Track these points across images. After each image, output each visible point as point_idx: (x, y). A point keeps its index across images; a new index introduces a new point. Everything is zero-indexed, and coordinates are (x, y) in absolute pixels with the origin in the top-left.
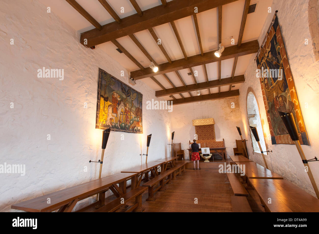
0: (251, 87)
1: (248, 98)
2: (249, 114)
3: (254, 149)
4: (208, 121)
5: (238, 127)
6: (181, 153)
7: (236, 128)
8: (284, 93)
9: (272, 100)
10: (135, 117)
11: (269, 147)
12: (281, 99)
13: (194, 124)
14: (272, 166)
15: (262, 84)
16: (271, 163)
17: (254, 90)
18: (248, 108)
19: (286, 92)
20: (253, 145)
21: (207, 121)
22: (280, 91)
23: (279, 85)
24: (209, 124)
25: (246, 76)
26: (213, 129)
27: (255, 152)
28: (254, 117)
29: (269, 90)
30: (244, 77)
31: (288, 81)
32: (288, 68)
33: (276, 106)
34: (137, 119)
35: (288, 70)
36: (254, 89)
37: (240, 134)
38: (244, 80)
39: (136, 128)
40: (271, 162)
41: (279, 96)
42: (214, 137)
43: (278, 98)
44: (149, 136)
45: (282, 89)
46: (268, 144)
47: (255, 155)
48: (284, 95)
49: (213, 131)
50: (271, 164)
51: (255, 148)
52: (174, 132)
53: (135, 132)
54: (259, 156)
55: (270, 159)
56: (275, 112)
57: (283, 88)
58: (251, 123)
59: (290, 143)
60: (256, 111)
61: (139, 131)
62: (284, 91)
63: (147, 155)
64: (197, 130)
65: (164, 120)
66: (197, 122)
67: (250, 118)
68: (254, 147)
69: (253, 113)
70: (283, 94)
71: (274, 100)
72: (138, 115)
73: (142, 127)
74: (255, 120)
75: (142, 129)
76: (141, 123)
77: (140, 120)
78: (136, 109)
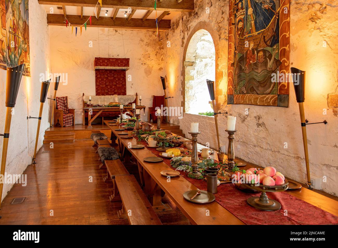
2: (187, 61)
7: (160, 79)
8: (271, 48)
9: (245, 52)
10: (23, 42)
12: (261, 54)
15: (233, 27)
18: (187, 52)
19: (275, 47)
22: (262, 44)
23: (264, 37)
27: (186, 112)
28: (192, 65)
29: (242, 38)
31: (282, 36)
32: (287, 21)
33: (250, 60)
34: (25, 46)
35: (287, 23)
37: (164, 88)
41: (259, 50)
43: (255, 52)
45: (268, 43)
47: (185, 117)
48: (270, 51)
54: (194, 118)
56: (245, 67)
57: (271, 42)
58: (187, 74)
59: (259, 104)
60: (196, 57)
61: (27, 72)
62: (271, 46)
67: (186, 67)
69: (191, 60)
70: (269, 49)
71: (249, 52)
72: (25, 38)
73: (29, 63)
74: (192, 71)
75: (29, 68)
76: (29, 54)
77: (27, 48)
78: (23, 24)
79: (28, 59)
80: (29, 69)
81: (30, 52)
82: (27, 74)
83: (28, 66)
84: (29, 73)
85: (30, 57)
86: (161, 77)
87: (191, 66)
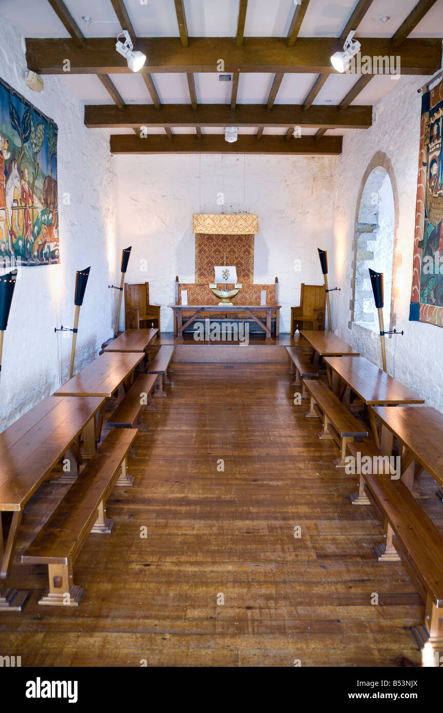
0: (389, 156)
1: (370, 178)
2: (362, 222)
3: (354, 317)
4: (241, 222)
5: (322, 251)
6: (148, 314)
7: (317, 253)
9: (437, 223)
10: (43, 213)
11: (398, 321)
13: (198, 228)
14: (394, 363)
15: (424, 169)
16: (394, 358)
17: (395, 170)
18: (361, 205)
20: (355, 306)
21: (239, 223)
24: (243, 233)
25: (377, 114)
26: (250, 246)
27: (355, 322)
28: (372, 231)
30: (372, 113)
34: (48, 217)
36: (397, 166)
37: (325, 271)
38: (370, 124)
39: (46, 250)
40: (394, 355)
42: (249, 271)
44: (82, 272)
46: (398, 316)
47: (353, 330)
49: (249, 252)
50: (394, 361)
51: (358, 313)
52: (130, 249)
53: (45, 261)
54: (364, 336)
55: (394, 348)
58: (360, 248)
60: (379, 216)
61: (53, 258)
63: (75, 331)
64: (200, 245)
65: (101, 208)
66: (209, 221)
67: (360, 234)
68: (355, 310)
69: (370, 220)
72: (49, 203)
73: (58, 241)
74: (371, 241)
75: (58, 249)
76: (56, 228)
77: (54, 219)
78: (45, 182)
79: (55, 235)
80: (57, 251)
81: (59, 223)
82: (53, 260)
83: (56, 248)
84: (58, 257)
85: (58, 232)
86: (320, 250)
87: (370, 232)
